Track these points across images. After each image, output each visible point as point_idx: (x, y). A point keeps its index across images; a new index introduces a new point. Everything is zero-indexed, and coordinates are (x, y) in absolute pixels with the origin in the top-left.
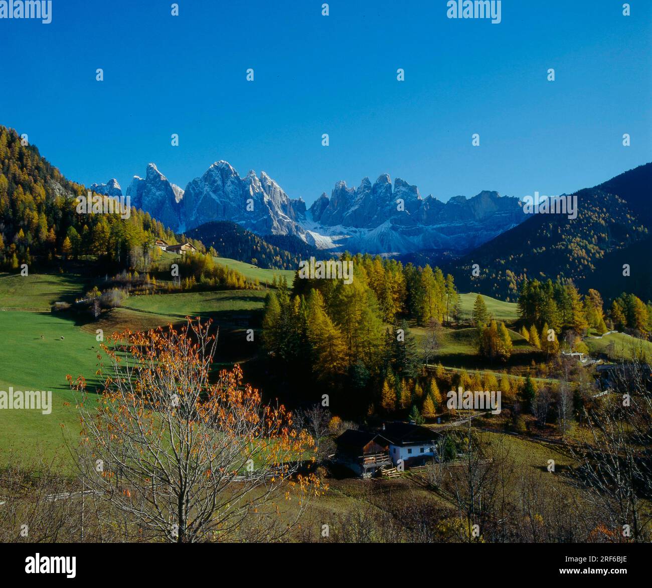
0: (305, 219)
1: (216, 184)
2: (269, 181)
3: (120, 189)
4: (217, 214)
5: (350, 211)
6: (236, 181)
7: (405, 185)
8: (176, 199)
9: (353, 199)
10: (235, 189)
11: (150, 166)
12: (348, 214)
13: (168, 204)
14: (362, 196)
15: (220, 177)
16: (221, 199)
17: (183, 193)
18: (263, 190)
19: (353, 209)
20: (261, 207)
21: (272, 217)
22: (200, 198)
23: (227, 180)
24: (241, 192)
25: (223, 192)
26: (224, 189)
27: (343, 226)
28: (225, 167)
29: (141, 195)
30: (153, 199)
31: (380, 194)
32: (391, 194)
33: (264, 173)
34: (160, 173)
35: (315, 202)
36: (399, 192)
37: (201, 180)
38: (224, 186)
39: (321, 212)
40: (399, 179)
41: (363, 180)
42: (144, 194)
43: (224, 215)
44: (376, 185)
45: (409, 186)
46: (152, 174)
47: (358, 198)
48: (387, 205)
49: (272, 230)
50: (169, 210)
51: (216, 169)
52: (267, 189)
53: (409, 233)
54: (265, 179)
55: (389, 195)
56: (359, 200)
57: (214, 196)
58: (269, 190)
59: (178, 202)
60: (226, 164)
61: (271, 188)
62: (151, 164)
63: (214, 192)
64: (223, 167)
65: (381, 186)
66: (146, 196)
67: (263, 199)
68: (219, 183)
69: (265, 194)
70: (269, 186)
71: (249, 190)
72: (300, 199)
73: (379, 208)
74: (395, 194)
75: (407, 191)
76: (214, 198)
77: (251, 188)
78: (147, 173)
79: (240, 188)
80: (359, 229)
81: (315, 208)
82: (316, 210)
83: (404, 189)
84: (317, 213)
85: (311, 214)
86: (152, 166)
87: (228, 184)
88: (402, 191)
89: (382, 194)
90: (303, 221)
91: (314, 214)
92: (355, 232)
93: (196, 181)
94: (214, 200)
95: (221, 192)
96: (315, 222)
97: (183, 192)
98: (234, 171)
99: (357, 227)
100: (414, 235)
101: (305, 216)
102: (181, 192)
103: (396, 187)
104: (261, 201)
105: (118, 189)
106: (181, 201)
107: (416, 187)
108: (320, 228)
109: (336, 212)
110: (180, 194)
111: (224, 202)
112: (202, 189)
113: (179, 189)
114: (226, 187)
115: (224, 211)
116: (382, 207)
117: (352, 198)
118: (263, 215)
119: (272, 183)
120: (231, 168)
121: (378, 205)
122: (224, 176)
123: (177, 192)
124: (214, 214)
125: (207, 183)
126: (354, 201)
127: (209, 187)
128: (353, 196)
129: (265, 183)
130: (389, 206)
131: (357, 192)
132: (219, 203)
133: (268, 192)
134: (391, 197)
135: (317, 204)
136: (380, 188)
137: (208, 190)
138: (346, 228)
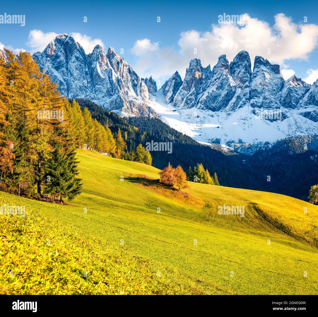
1: (58, 60)
2: (118, 57)
6: (81, 57)
7: (266, 63)
9: (210, 79)
10: (80, 65)
12: (204, 96)
15: (64, 52)
16: (64, 77)
18: (111, 68)
19: (209, 90)
20: (109, 86)
21: (122, 98)
23: (71, 56)
24: (87, 70)
25: (67, 69)
26: (67, 65)
27: (199, 108)
28: (69, 41)
32: (251, 75)
33: (112, 50)
35: (167, 82)
36: (259, 71)
37: (42, 55)
38: (67, 62)
39: (174, 93)
40: (259, 58)
41: (219, 58)
44: (234, 63)
45: (271, 65)
47: (215, 78)
48: (247, 86)
49: (122, 112)
51: (59, 43)
52: (116, 66)
54: (113, 54)
55: (248, 75)
56: (215, 80)
57: (56, 73)
58: (118, 67)
60: (71, 37)
61: (120, 65)
63: (57, 68)
64: (67, 42)
65: (239, 65)
67: (112, 77)
68: (62, 58)
69: (113, 72)
70: (118, 63)
71: (96, 67)
74: (254, 74)
75: (268, 71)
76: (56, 75)
77: (98, 65)
79: (85, 65)
80: (216, 112)
81: (167, 89)
82: (168, 91)
83: (265, 69)
84: (170, 94)
87: (73, 60)
88: (262, 70)
90: (155, 103)
91: (165, 95)
92: (212, 116)
93: (37, 56)
94: (56, 77)
95: (64, 69)
96: (168, 104)
98: (79, 46)
99: (214, 110)
101: (156, 96)
103: (256, 66)
104: (109, 80)
109: (190, 93)
111: (68, 79)
112: (43, 65)
114: (70, 63)
116: (241, 89)
117: (207, 78)
118: (112, 96)
119: (121, 60)
120: (76, 41)
122: (68, 51)
125: (49, 59)
126: (210, 81)
127: (51, 63)
128: (209, 75)
129: (113, 59)
130: (249, 87)
131: (213, 71)
132: (63, 81)
133: (116, 70)
134: (250, 78)
135: (169, 84)
136: (238, 67)
137: (50, 67)
138: (202, 112)
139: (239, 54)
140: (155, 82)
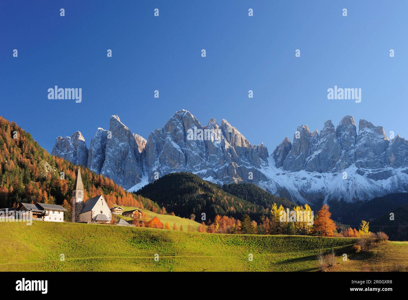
0: (268, 165)
1: (177, 133)
2: (230, 128)
3: (84, 140)
4: (179, 163)
5: (313, 156)
7: (370, 125)
8: (139, 149)
9: (317, 143)
11: (113, 117)
12: (311, 159)
13: (130, 155)
14: (325, 140)
15: (182, 126)
16: (183, 148)
17: (146, 143)
18: (224, 138)
19: (316, 153)
20: (222, 154)
21: (234, 165)
22: (163, 147)
23: (189, 129)
25: (185, 141)
26: (185, 138)
27: (306, 171)
28: (187, 116)
29: (105, 147)
30: (116, 150)
31: (344, 136)
32: (356, 136)
33: (225, 121)
34: (123, 124)
35: (278, 148)
36: (364, 133)
37: (163, 130)
38: (185, 135)
39: (284, 158)
40: (363, 120)
41: (325, 123)
42: (107, 146)
43: (186, 164)
44: (340, 127)
45: (374, 127)
46: (115, 125)
47: (321, 141)
48: (352, 148)
49: (234, 178)
50: (132, 160)
51: (177, 118)
52: (228, 136)
53: (376, 177)
54: (226, 126)
55: (353, 137)
56: (322, 143)
57: (175, 145)
58: (231, 137)
59: (140, 152)
60: (188, 113)
62: (114, 116)
63: (176, 141)
64: (185, 116)
65: (345, 128)
66: (109, 147)
67: (224, 147)
68: (181, 131)
69: (226, 142)
70: (230, 133)
72: (262, 144)
73: (343, 152)
74: (359, 136)
75: (372, 132)
76: (175, 147)
78: (111, 125)
80: (323, 174)
81: (277, 154)
82: (279, 156)
83: (368, 130)
84: (279, 159)
85: (274, 160)
86: (115, 118)
88: (367, 132)
89: (346, 137)
90: (265, 167)
91: (276, 160)
92: (320, 177)
93: (158, 131)
94: (176, 149)
95: (182, 141)
96: (278, 167)
97: (146, 141)
98: (196, 120)
99: (321, 172)
100: (382, 179)
101: (267, 161)
102: (143, 142)
103: (360, 128)
104: (222, 149)
105: (83, 141)
106: (145, 151)
107: (382, 128)
108: (284, 174)
109: (298, 157)
110: (142, 144)
111: (186, 150)
112: (164, 138)
113: (142, 139)
115: (186, 160)
116: (347, 150)
117: (315, 142)
118: (225, 163)
119: (233, 130)
120: (193, 116)
121: (342, 148)
122: (185, 125)
123: (139, 141)
124: (176, 163)
125: (169, 132)
126: (317, 144)
127: (170, 137)
128: (316, 139)
129: (226, 130)
130: (354, 148)
131: (320, 135)
132: (181, 152)
133: (229, 140)
134: (356, 140)
135: (280, 149)
136: (344, 130)
137: (170, 140)
138: (310, 174)
139: (344, 118)
140: (266, 149)
